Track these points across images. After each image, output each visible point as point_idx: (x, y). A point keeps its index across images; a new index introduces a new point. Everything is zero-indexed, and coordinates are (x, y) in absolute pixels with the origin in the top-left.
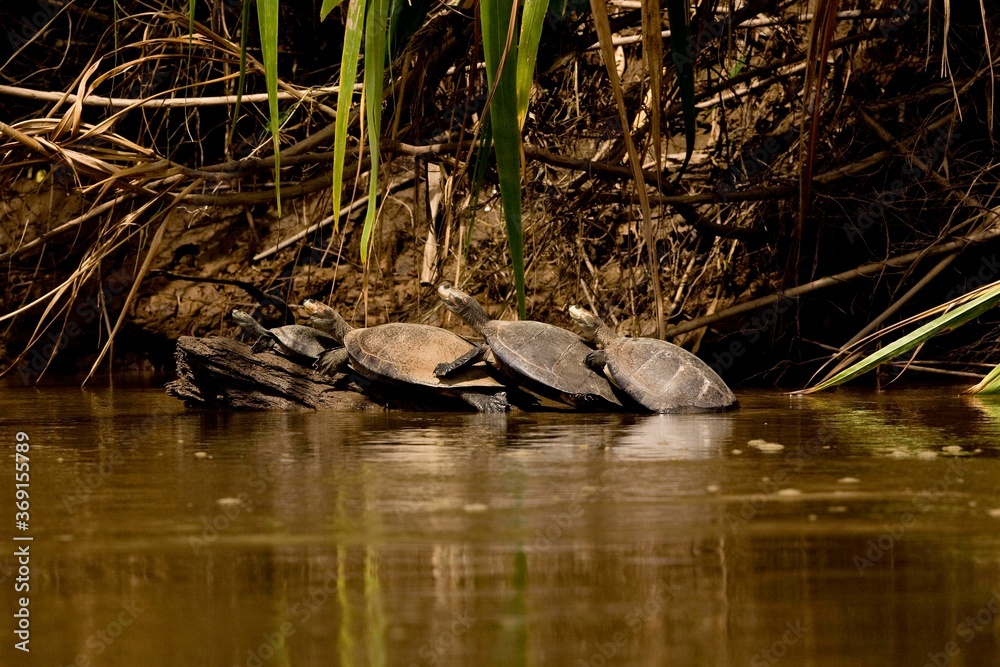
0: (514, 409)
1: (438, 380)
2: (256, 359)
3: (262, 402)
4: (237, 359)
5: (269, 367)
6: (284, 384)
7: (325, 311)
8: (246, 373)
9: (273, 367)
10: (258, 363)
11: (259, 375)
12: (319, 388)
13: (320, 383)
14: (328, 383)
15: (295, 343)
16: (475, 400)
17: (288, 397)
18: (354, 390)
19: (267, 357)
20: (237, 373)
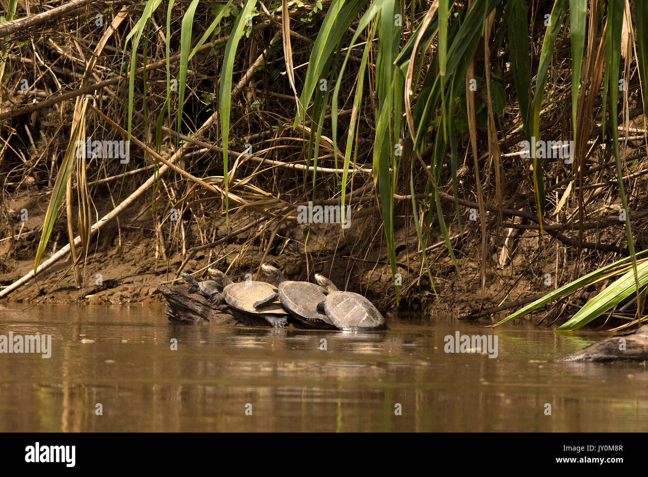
0: (291, 325)
1: (255, 309)
2: (189, 296)
3: (191, 318)
4: (181, 296)
5: (195, 301)
6: (199, 309)
7: (217, 274)
8: (184, 303)
9: (196, 301)
10: (190, 299)
11: (190, 304)
12: (213, 312)
13: (215, 309)
14: (219, 310)
15: (206, 289)
16: (271, 320)
17: (201, 316)
18: (230, 314)
19: (195, 296)
20: (181, 303)
